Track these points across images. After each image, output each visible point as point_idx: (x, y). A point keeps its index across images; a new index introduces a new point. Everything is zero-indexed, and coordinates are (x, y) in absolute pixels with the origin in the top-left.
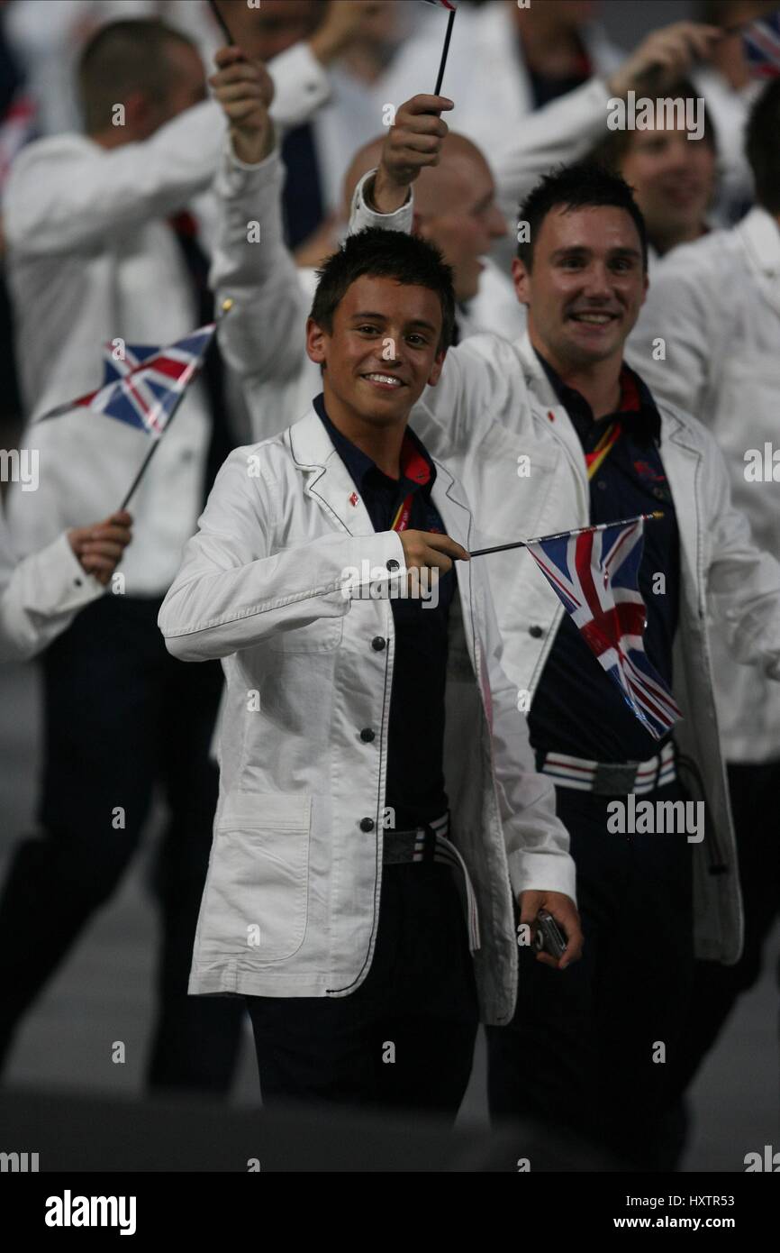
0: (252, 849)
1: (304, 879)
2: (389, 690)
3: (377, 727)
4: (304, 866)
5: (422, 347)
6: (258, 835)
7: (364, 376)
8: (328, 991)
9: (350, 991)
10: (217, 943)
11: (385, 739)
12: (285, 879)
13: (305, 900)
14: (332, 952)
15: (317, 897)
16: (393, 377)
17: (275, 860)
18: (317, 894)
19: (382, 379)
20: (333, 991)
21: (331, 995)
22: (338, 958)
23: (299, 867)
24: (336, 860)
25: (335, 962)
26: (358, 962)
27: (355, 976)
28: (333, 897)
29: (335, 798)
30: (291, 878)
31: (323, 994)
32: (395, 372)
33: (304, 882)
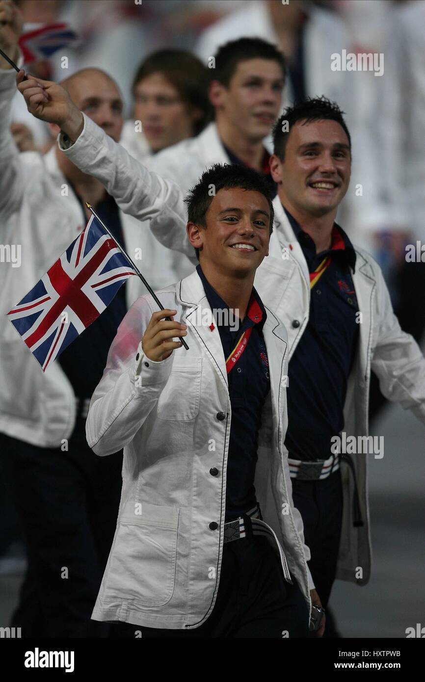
0: (144, 537)
1: (174, 559)
2: (227, 444)
3: (219, 467)
4: (174, 551)
5: (262, 227)
6: (146, 529)
7: (231, 246)
8: (186, 626)
9: (200, 624)
10: (117, 592)
11: (225, 474)
12: (163, 558)
13: (173, 571)
14: (190, 603)
15: (180, 570)
16: (250, 245)
17: (155, 545)
18: (181, 568)
19: (244, 246)
20: (189, 626)
21: (188, 628)
22: (193, 606)
23: (170, 551)
24: (193, 548)
25: (192, 609)
26: (205, 608)
27: (203, 616)
28: (191, 571)
29: (195, 509)
30: (166, 557)
31: (184, 628)
32: (250, 242)
33: (174, 560)
